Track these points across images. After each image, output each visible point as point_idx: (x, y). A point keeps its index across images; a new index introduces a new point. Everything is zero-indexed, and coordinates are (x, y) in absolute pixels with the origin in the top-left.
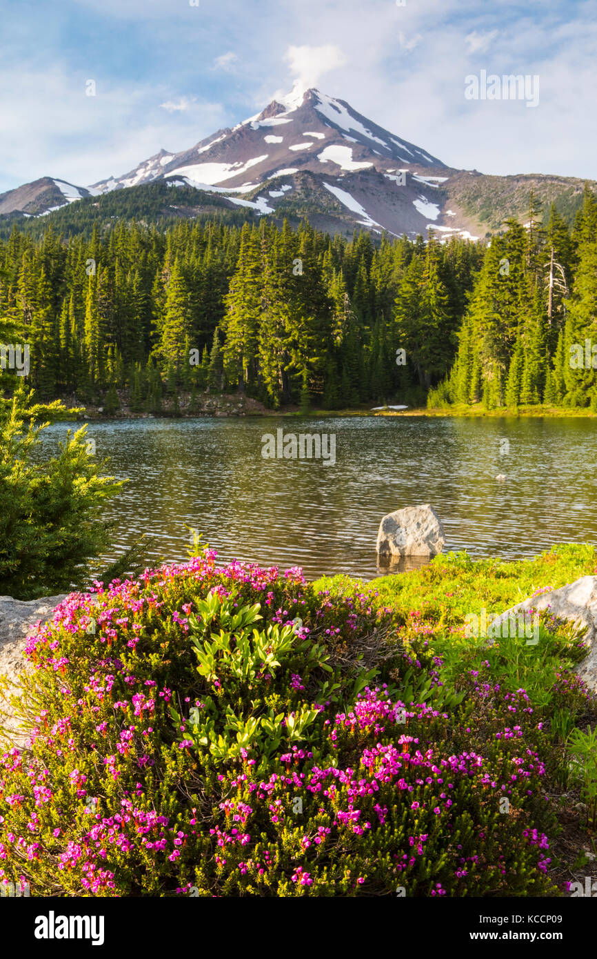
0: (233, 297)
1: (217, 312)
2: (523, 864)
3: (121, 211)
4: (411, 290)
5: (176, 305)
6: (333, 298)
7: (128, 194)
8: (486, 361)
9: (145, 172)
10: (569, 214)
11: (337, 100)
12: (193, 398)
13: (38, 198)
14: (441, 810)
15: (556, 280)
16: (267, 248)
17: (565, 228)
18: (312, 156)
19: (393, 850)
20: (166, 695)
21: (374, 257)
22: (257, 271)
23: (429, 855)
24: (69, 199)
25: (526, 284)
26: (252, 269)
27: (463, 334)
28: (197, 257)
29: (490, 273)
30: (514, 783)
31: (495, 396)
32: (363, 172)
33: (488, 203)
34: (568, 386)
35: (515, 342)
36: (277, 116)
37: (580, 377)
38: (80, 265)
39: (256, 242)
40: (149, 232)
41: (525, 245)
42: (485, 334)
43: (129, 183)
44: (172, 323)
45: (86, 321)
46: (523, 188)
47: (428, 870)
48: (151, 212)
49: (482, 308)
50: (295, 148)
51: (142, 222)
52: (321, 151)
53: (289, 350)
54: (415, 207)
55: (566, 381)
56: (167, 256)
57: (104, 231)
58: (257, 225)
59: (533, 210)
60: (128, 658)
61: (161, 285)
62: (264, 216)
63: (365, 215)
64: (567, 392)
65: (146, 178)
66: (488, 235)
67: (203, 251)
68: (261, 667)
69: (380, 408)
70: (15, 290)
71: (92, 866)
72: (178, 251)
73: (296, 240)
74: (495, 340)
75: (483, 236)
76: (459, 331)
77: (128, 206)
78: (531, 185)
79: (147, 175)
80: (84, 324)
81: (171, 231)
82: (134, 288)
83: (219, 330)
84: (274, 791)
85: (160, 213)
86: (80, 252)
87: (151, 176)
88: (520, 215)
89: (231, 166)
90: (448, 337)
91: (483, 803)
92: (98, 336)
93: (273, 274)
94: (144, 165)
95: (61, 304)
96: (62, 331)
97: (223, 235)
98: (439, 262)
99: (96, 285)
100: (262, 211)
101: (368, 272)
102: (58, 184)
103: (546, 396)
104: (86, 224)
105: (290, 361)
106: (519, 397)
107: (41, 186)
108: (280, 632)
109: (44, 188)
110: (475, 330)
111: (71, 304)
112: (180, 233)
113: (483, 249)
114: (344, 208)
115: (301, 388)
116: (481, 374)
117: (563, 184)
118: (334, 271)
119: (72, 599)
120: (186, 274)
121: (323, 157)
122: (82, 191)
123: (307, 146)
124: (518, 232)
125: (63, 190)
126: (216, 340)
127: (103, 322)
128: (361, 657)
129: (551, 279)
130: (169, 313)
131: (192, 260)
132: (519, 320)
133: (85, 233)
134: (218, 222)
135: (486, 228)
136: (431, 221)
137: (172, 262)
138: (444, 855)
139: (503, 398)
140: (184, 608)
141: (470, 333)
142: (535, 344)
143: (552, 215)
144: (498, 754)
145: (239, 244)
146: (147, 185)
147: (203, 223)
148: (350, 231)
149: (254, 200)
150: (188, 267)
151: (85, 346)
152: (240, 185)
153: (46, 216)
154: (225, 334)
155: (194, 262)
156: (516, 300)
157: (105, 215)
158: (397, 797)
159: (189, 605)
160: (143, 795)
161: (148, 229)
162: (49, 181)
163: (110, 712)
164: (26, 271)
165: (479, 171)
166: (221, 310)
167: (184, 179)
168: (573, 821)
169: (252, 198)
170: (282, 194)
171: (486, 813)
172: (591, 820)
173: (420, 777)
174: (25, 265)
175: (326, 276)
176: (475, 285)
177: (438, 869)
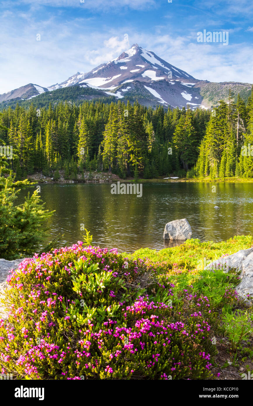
0: (107, 132)
1: (100, 139)
2: (199, 366)
3: (61, 97)
4: (180, 129)
5: (83, 136)
6: (148, 133)
7: (64, 90)
8: (211, 159)
9: (71, 81)
10: (245, 98)
11: (150, 52)
12: (90, 174)
13: (27, 92)
14: (166, 344)
15: (240, 125)
16: (120, 112)
17: (244, 104)
18: (139, 75)
19: (147, 360)
20: (60, 298)
21: (165, 116)
22: (117, 122)
23: (161, 362)
24: (40, 93)
25: (228, 127)
26: (115, 121)
27: (201, 148)
28: (92, 116)
29: (213, 122)
30: (197, 334)
31: (215, 173)
32: (161, 81)
33: (212, 94)
34: (245, 169)
35: (223, 151)
36: (125, 58)
37: (250, 165)
38: (44, 119)
39: (117, 110)
40: (73, 106)
41: (227, 111)
42: (211, 148)
43: (64, 86)
44: (82, 143)
45: (46, 143)
46: (227, 87)
47: (160, 368)
48: (73, 98)
49: (209, 137)
50: (132, 71)
51: (70, 102)
52: (143, 72)
53: (130, 154)
54: (182, 95)
55: (244, 167)
56: (80, 116)
57: (54, 105)
58: (117, 103)
59: (231, 97)
60: (46, 284)
61: (77, 127)
62: (119, 99)
63: (161, 99)
64: (245, 172)
65: (71, 84)
66: (212, 107)
67: (94, 114)
68: (98, 288)
69: (168, 178)
70: (17, 130)
71: (29, 365)
72: (84, 114)
73: (133, 109)
74: (215, 150)
75: (210, 107)
76: (200, 146)
77: (64, 95)
78: (230, 86)
79: (72, 82)
80: (45, 144)
81: (82, 105)
82: (66, 129)
83: (101, 146)
84: (101, 336)
85: (77, 98)
86: (44, 114)
87: (73, 83)
88: (225, 99)
89: (106, 79)
90: (195, 149)
91: (183, 342)
92: (51, 149)
93: (123, 123)
94: (70, 78)
95: (36, 135)
96: (37, 146)
97: (103, 107)
98: (192, 118)
99: (50, 128)
100: (119, 97)
101: (163, 122)
102: (35, 86)
103: (236, 173)
104: (46, 103)
105: (130, 159)
106: (225, 174)
107: (29, 87)
108: (106, 274)
109: (30, 88)
110: (206, 146)
111: (40, 135)
112: (85, 106)
113: (210, 113)
114: (153, 96)
115: (135, 170)
116: (209, 164)
117: (243, 86)
118: (148, 122)
119: (26, 261)
120: (87, 123)
121: (144, 75)
122: (45, 89)
123: (137, 70)
124: (224, 106)
125: (37, 89)
126: (100, 150)
127: (53, 143)
128: (139, 284)
129: (238, 125)
130: (81, 139)
131: (89, 117)
132: (225, 142)
133: (46, 106)
134: (101, 102)
135: (211, 104)
136: (188, 101)
137: (82, 118)
138: (167, 362)
139: (218, 174)
140: (69, 264)
141: (205, 147)
142: (231, 152)
143: (238, 99)
144: (191, 322)
145: (109, 111)
146: (72, 87)
147: (94, 102)
148: (155, 105)
149: (116, 93)
150: (88, 120)
151: (46, 153)
152: (110, 87)
153: (30, 100)
154: (103, 148)
155: (90, 118)
156: (223, 134)
157: (55, 99)
158: (149, 339)
159: (71, 263)
160: (50, 337)
161: (72, 105)
162: (32, 85)
163: (38, 305)
164: (22, 122)
165: (208, 81)
166: (102, 138)
167: (87, 84)
168: (224, 349)
169: (114, 92)
170: (127, 90)
171: (185, 346)
172: (231, 349)
173: (159, 331)
174: (22, 119)
175: (145, 124)
176: (206, 128)
177: (164, 367)
